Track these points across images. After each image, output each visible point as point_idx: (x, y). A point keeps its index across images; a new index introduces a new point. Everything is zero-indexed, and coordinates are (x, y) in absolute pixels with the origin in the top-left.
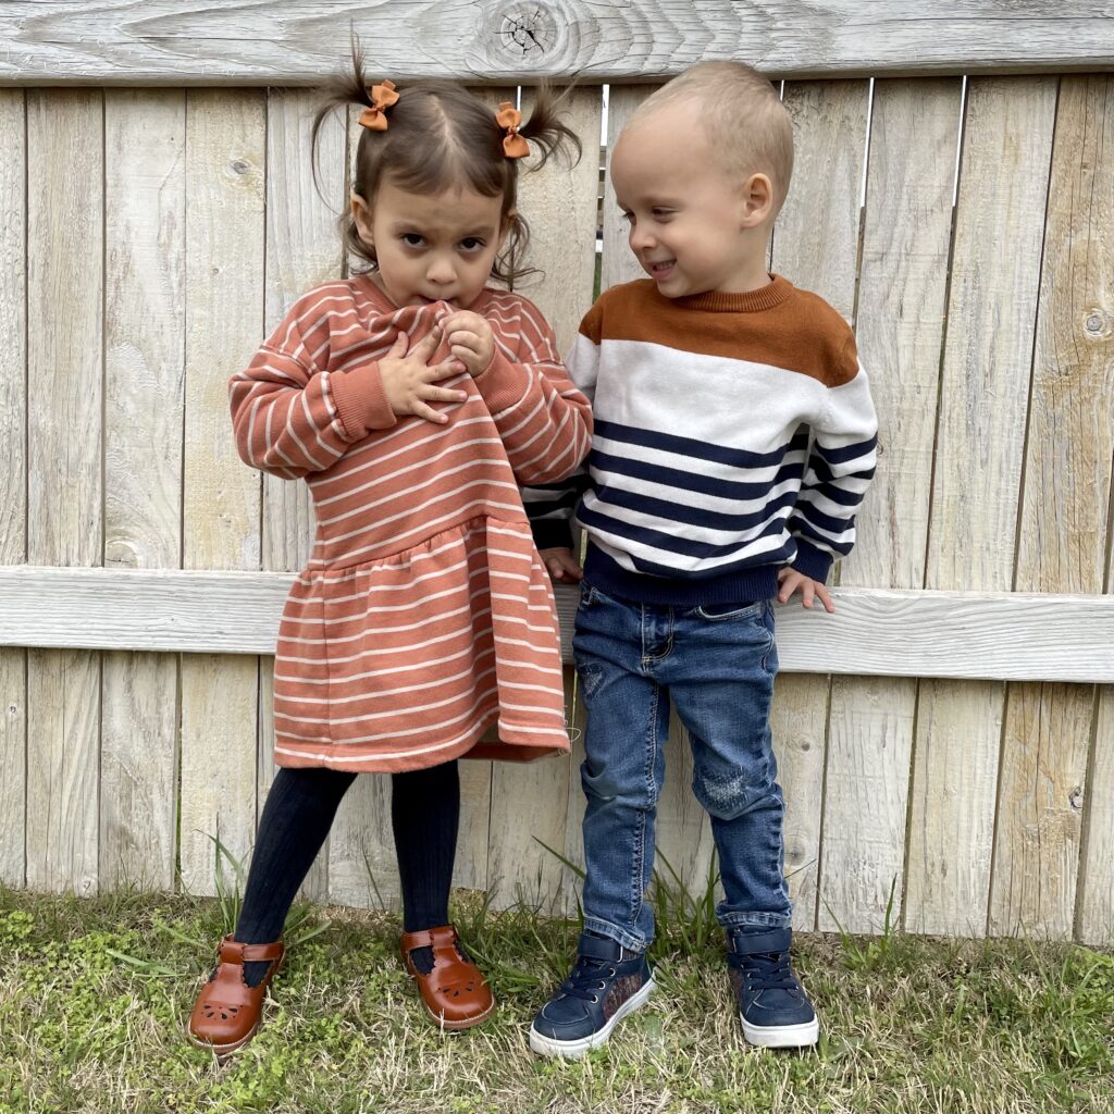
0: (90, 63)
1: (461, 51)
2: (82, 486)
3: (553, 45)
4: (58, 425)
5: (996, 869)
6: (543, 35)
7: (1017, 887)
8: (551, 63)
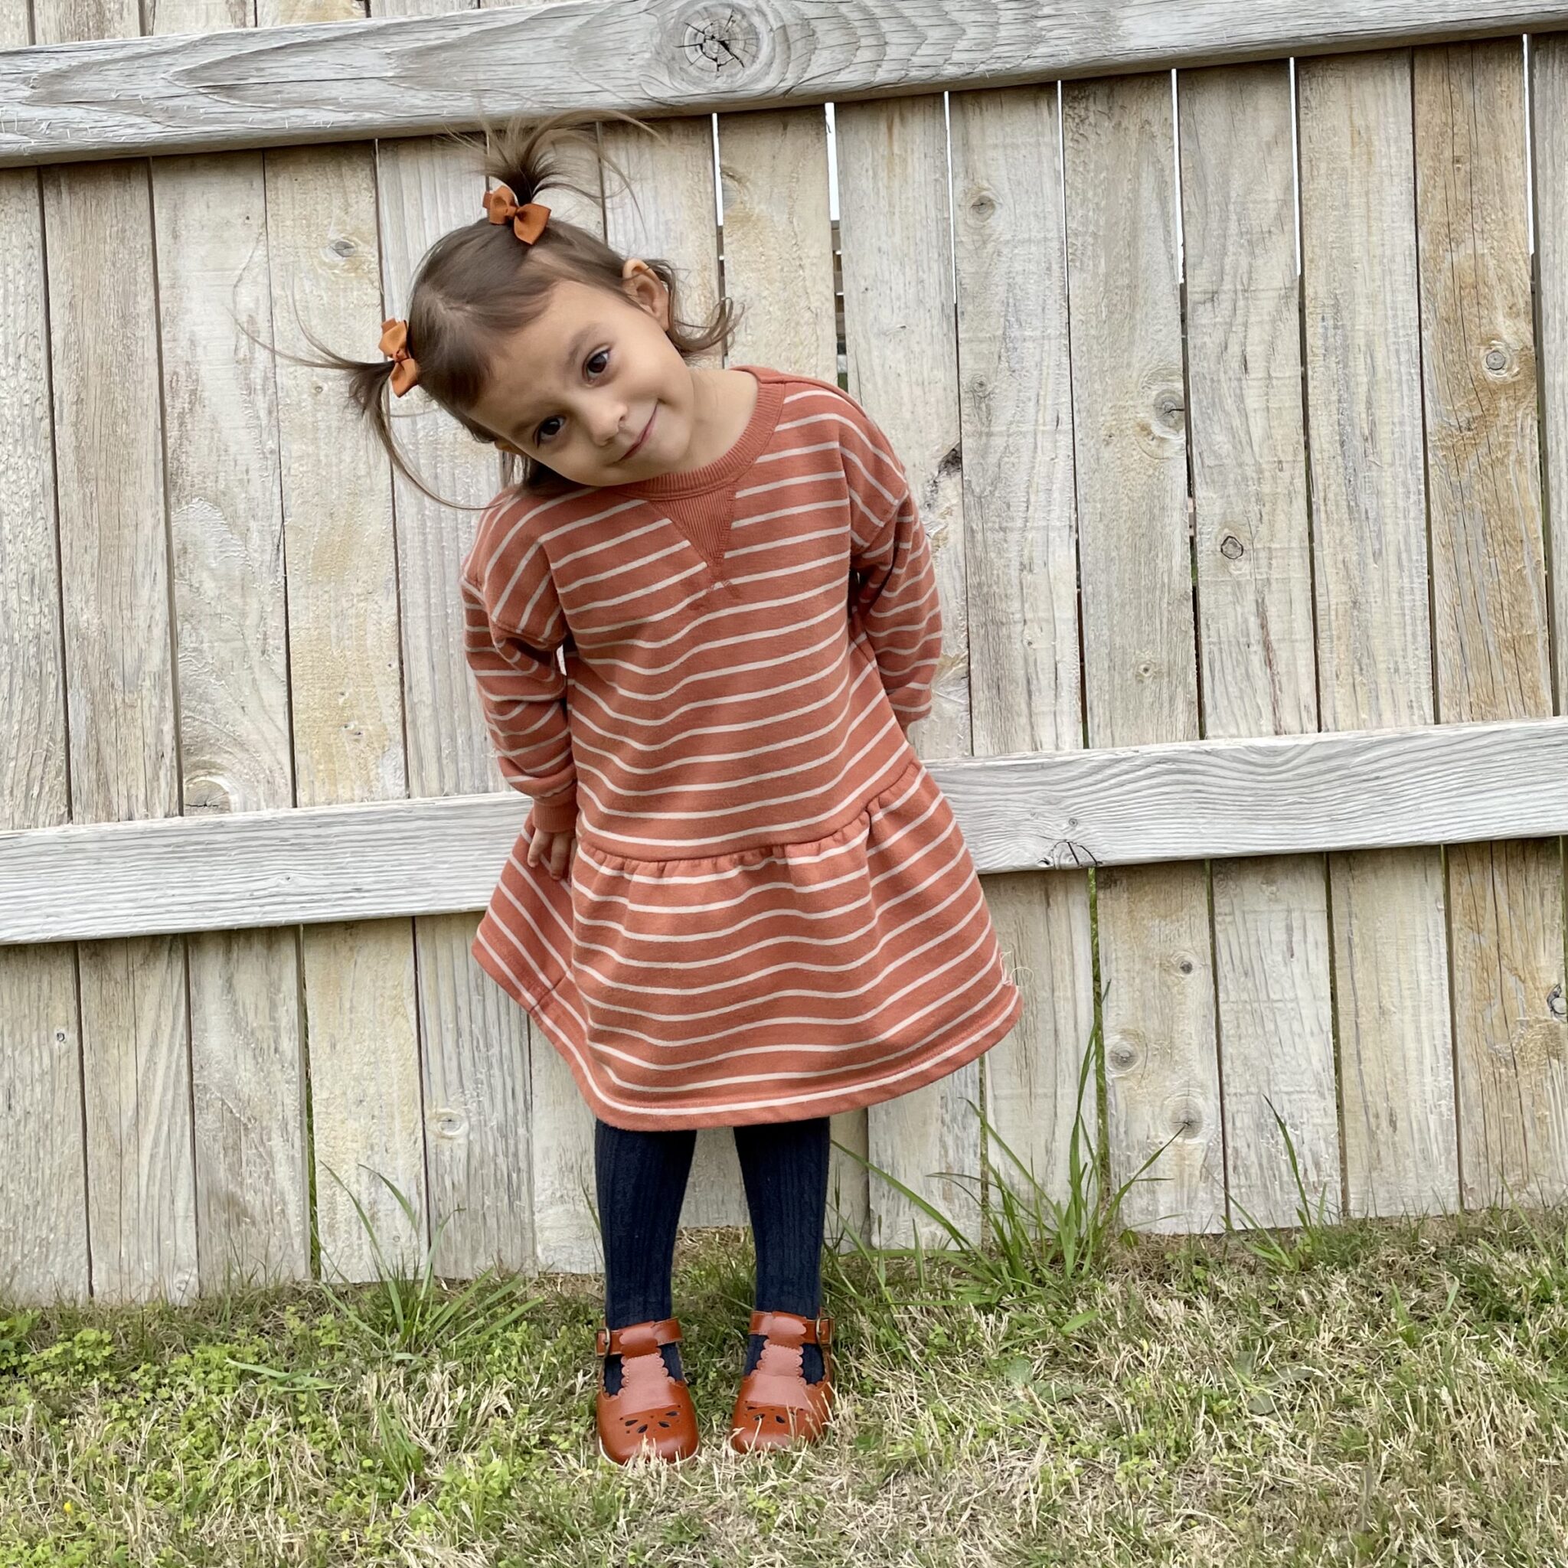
0: (131, 126)
1: (634, 74)
2: (146, 704)
3: (755, 57)
4: (107, 623)
5: (1462, 1113)
6: (741, 44)
7: (1493, 1135)
8: (756, 80)
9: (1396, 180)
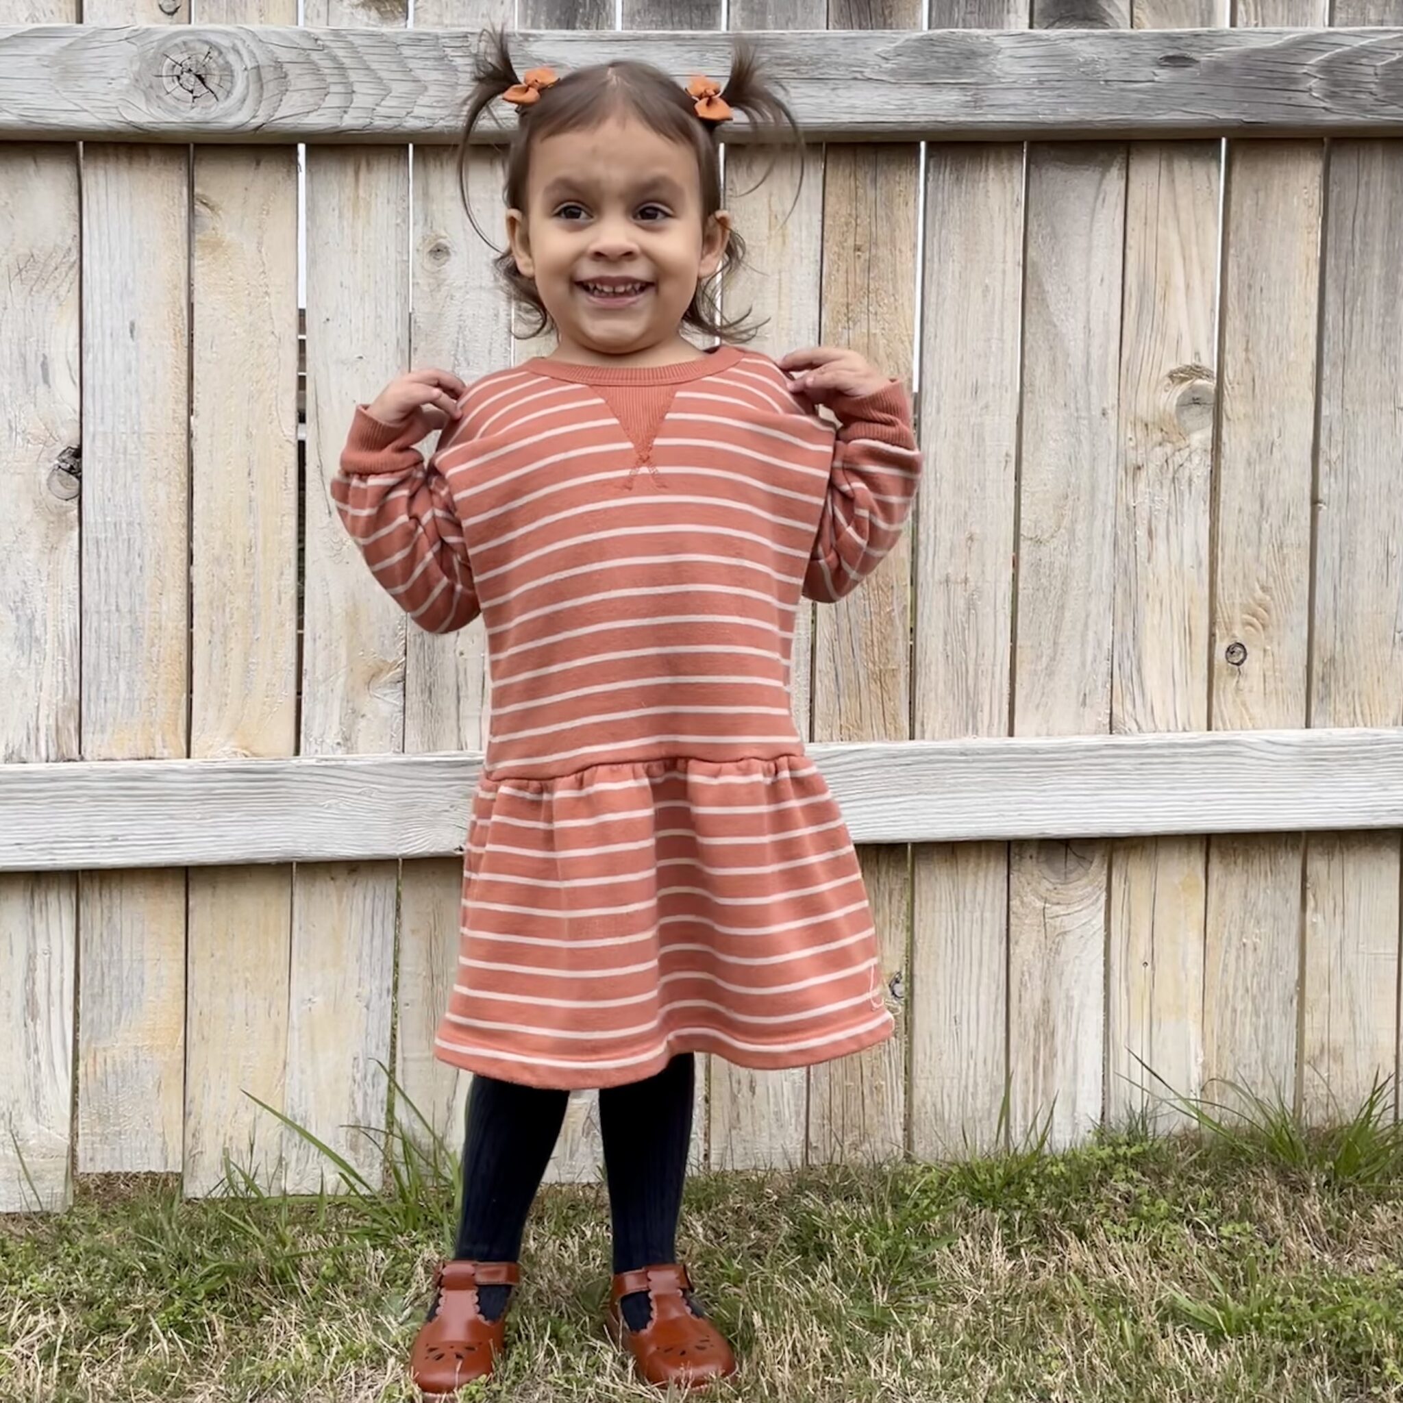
1: (113, 97)
3: (229, 93)
5: (812, 1081)
6: (216, 80)
7: (837, 1101)
8: (228, 114)
9: (806, 261)
